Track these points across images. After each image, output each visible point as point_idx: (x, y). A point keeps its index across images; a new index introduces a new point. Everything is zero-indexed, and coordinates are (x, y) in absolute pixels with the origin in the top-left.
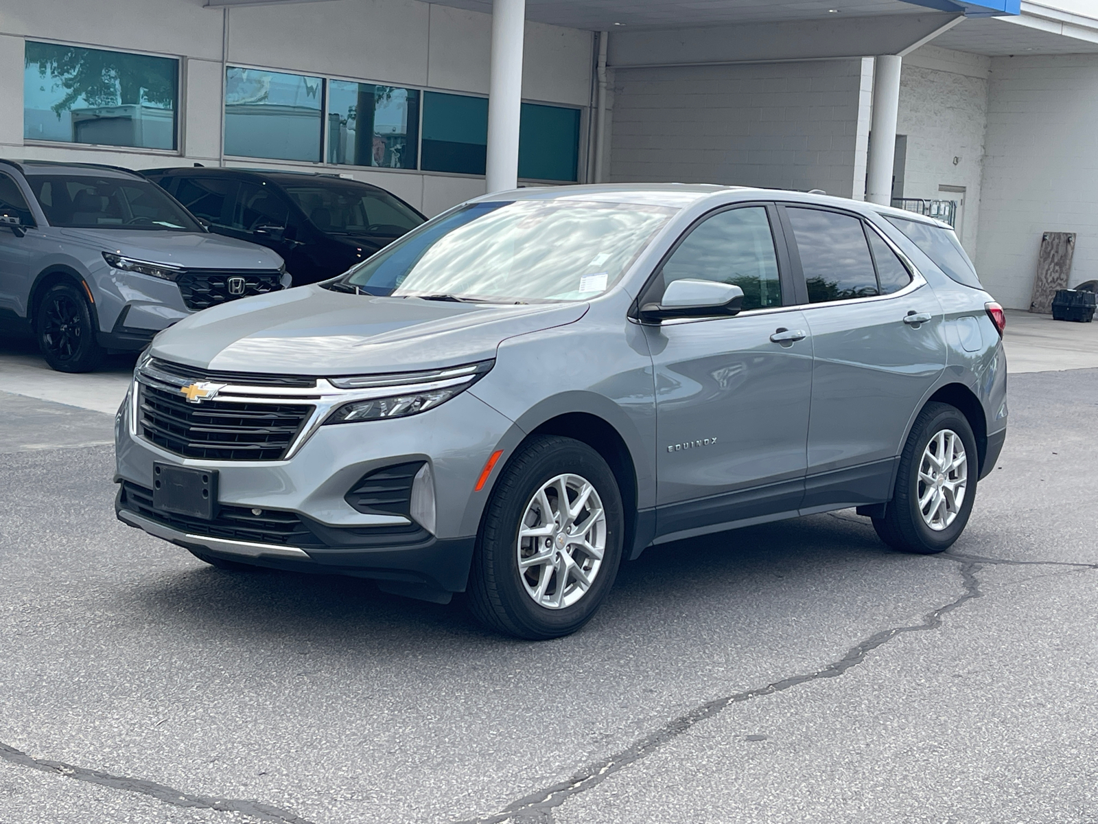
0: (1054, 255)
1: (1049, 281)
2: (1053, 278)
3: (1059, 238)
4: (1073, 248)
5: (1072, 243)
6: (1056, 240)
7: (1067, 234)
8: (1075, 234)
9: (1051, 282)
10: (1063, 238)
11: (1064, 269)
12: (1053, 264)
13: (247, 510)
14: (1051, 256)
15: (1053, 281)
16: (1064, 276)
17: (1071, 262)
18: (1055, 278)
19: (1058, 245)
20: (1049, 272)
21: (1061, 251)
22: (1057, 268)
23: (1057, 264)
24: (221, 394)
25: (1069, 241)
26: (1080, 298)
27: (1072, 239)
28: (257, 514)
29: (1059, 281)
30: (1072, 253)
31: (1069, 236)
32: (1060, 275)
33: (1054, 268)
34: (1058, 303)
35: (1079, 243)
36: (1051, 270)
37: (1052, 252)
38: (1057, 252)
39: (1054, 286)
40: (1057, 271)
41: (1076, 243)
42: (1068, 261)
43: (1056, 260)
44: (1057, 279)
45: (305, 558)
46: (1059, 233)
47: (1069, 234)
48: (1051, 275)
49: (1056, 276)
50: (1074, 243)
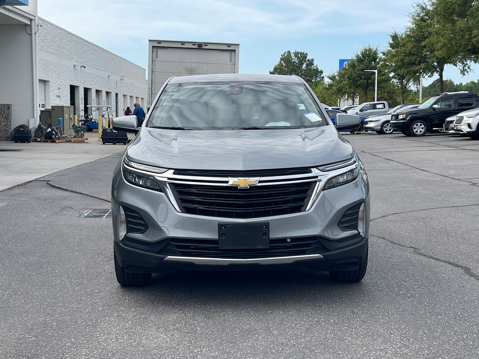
0: (3, 114)
1: (2, 126)
2: (4, 125)
3: (4, 106)
4: (11, 111)
5: (10, 109)
6: (3, 107)
7: (7, 105)
8: (11, 105)
9: (3, 126)
10: (6, 107)
11: (9, 120)
12: (3, 118)
13: (284, 240)
14: (2, 115)
15: (4, 126)
16: (9, 123)
17: (11, 117)
18: (5, 124)
19: (4, 110)
20: (2, 122)
21: (6, 113)
22: (5, 120)
23: (5, 118)
24: (260, 182)
25: (9, 108)
26: (26, 132)
27: (10, 107)
28: (289, 241)
29: (7, 126)
30: (11, 113)
31: (9, 105)
32: (7, 123)
33: (4, 120)
34: (16, 135)
35: (14, 109)
36: (3, 121)
37: (2, 113)
38: (4, 113)
39: (5, 128)
40: (5, 121)
41: (12, 108)
42: (10, 117)
43: (4, 117)
44: (6, 125)
45: (322, 258)
46: (4, 104)
47: (9, 104)
48: (3, 123)
49: (5, 123)
50: (11, 108)
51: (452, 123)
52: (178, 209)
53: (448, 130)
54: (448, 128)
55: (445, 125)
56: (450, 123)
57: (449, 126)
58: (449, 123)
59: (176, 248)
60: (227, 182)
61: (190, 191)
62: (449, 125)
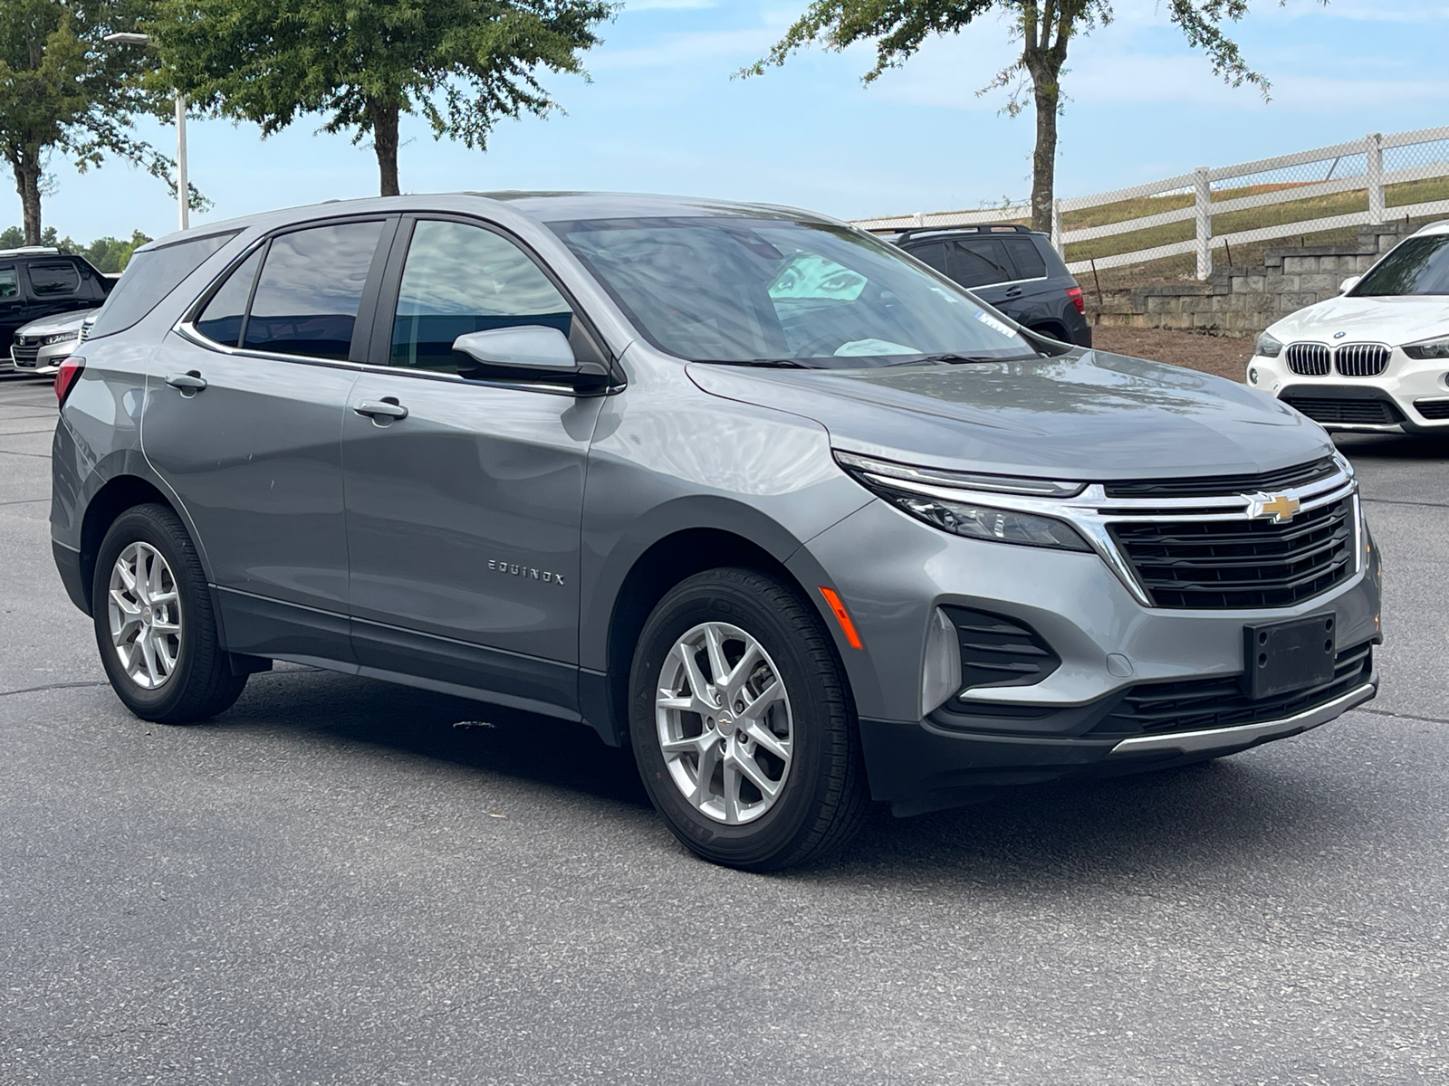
24: (1303, 500)
51: (45, 344)
52: (1145, 600)
53: (33, 365)
54: (35, 360)
55: (17, 351)
56: (39, 343)
57: (36, 353)
58: (35, 343)
59: (1134, 714)
60: (1242, 509)
61: (1158, 542)
62: (38, 348)
